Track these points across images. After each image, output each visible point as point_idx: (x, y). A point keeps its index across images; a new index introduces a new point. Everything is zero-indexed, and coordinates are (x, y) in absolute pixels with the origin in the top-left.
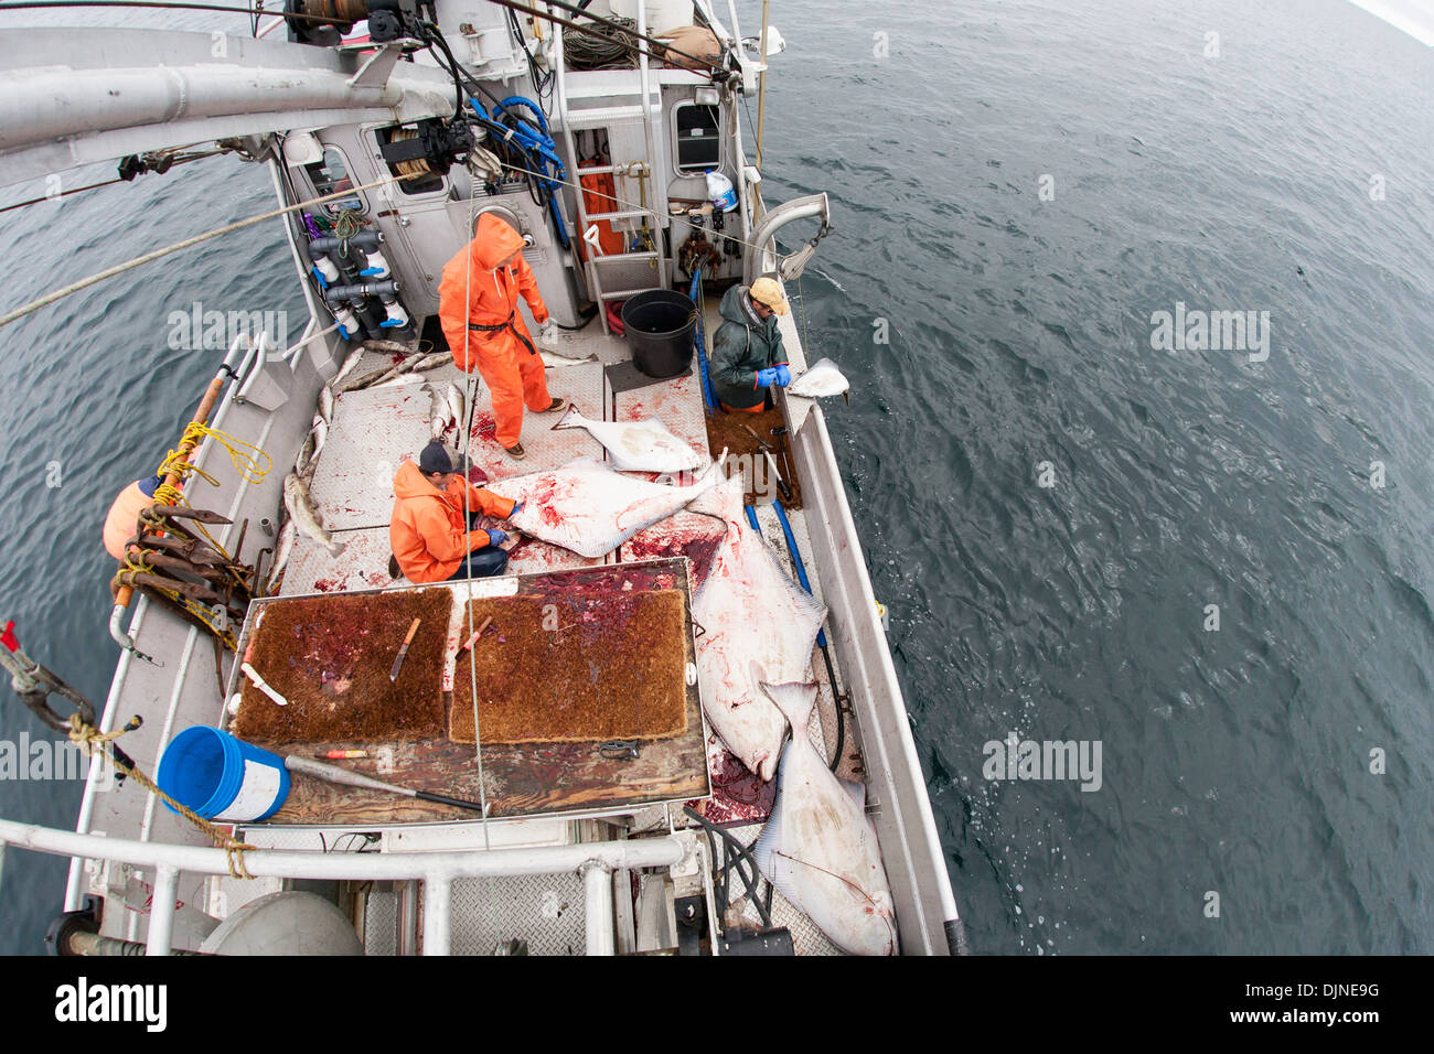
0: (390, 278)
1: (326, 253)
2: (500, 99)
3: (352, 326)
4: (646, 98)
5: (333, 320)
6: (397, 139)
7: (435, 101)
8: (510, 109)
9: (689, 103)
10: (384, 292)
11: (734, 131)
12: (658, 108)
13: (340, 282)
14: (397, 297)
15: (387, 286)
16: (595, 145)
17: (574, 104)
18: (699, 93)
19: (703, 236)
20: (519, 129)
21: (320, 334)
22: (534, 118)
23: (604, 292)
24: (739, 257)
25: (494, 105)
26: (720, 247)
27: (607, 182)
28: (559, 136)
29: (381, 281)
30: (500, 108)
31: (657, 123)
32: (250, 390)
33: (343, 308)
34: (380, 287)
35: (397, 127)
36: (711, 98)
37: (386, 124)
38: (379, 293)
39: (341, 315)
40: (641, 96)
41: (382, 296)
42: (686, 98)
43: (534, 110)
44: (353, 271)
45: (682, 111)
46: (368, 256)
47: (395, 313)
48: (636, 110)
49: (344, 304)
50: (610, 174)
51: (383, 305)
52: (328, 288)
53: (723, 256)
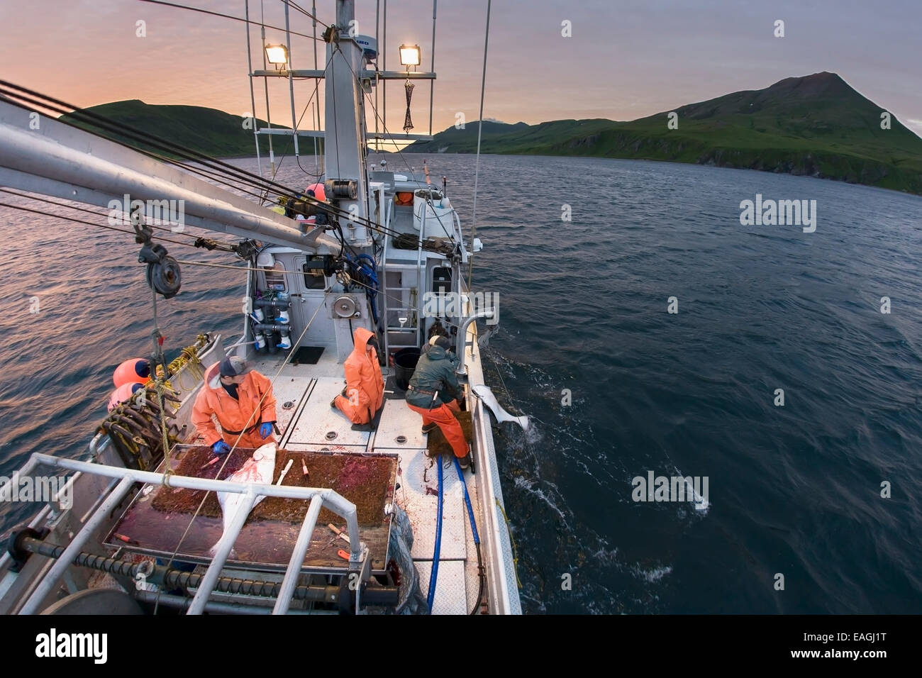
0: (288, 324)
1: (261, 307)
2: (358, 254)
3: (262, 344)
4: (419, 262)
5: (253, 339)
6: (314, 260)
7: (332, 249)
8: (361, 259)
9: (439, 266)
10: (283, 330)
11: (458, 279)
12: (424, 266)
13: (263, 322)
14: (288, 334)
15: (286, 328)
16: (397, 278)
17: (388, 261)
18: (443, 262)
19: (441, 324)
20: (363, 267)
21: (245, 344)
22: (371, 264)
23: (389, 344)
24: (456, 335)
25: (355, 256)
26: (448, 331)
27: (399, 295)
28: (380, 273)
29: (283, 325)
30: (358, 258)
31: (423, 273)
32: (204, 358)
33: (260, 335)
34: (282, 327)
35: (315, 256)
36: (448, 265)
37: (311, 253)
38: (280, 329)
39: (258, 337)
40: (417, 261)
41: (282, 332)
42: (437, 264)
43: (372, 261)
44: (271, 318)
45: (435, 269)
46: (281, 312)
47: (285, 341)
48: (415, 266)
49: (261, 333)
50: (401, 291)
51: (281, 336)
52: (257, 323)
53: (450, 334)
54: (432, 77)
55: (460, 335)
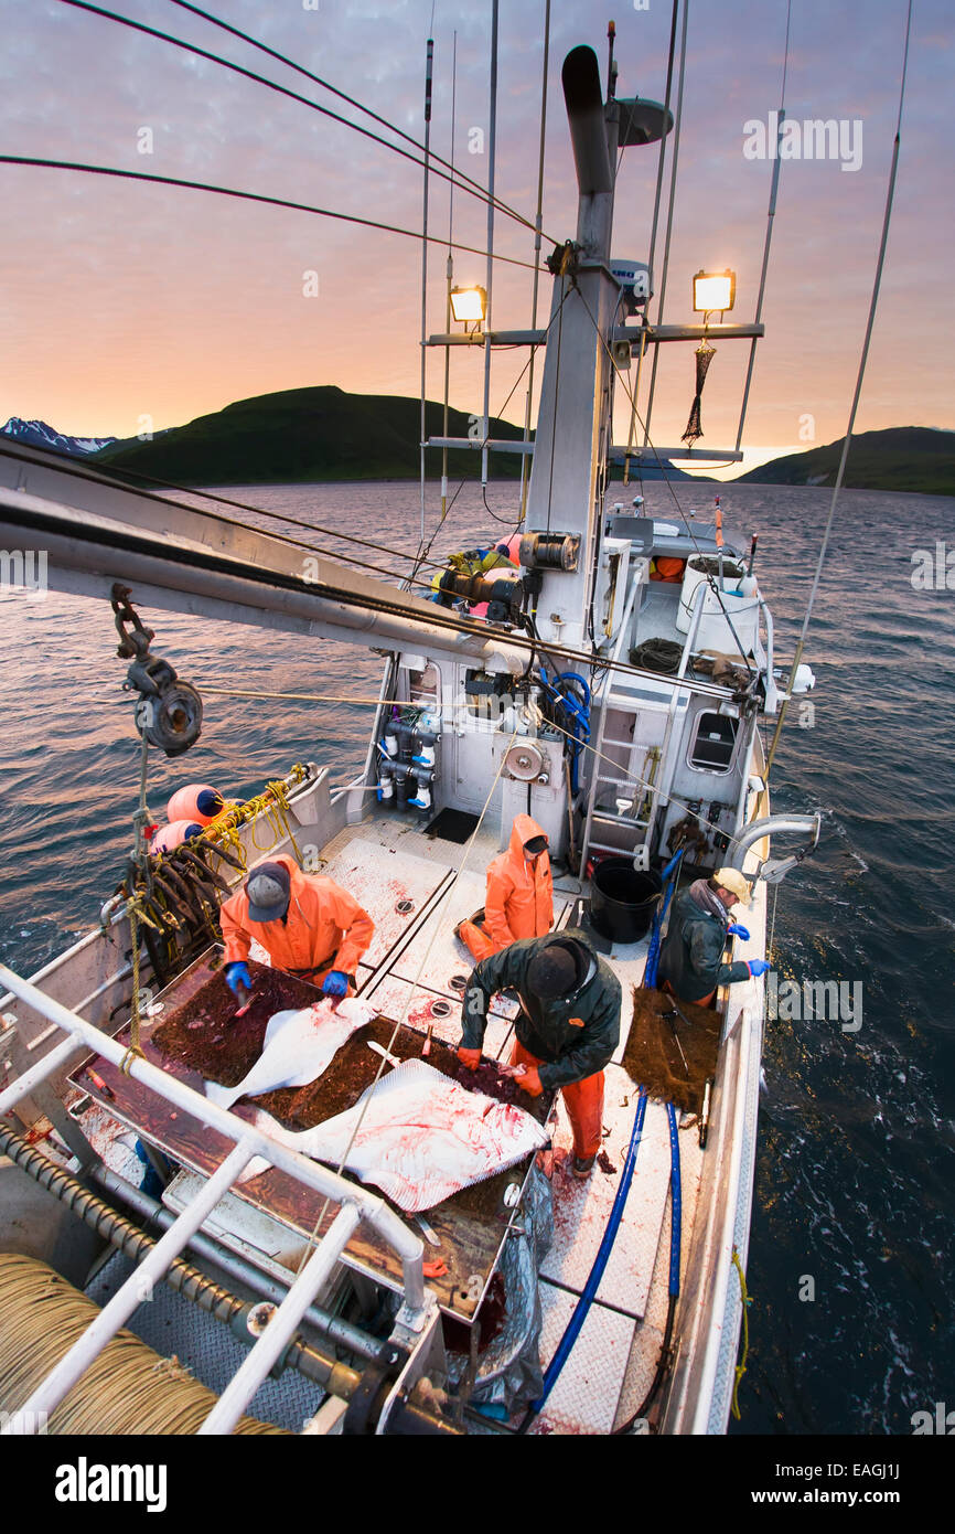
0: (432, 769)
1: (395, 734)
2: (561, 672)
3: (388, 793)
4: (675, 700)
5: (376, 783)
6: (479, 679)
7: (513, 662)
8: (565, 681)
9: (714, 712)
10: (423, 777)
11: (748, 744)
12: (684, 709)
13: (395, 758)
14: (430, 785)
15: (427, 774)
16: (627, 724)
17: (616, 689)
18: (723, 706)
19: (696, 823)
20: (567, 697)
21: (363, 788)
22: (582, 692)
23: (592, 840)
24: (724, 852)
25: (555, 675)
26: (711, 838)
27: (625, 757)
28: (597, 709)
29: (424, 769)
30: (559, 678)
31: (679, 721)
32: (297, 803)
33: (387, 777)
34: (423, 773)
35: (482, 672)
36: (733, 712)
37: (476, 668)
38: (419, 776)
39: (384, 782)
40: (671, 697)
41: (420, 780)
42: (712, 707)
43: (584, 686)
44: (407, 754)
45: (705, 716)
46: (424, 748)
47: (423, 796)
48: (664, 707)
49: (390, 775)
50: (630, 750)
51: (417, 786)
52: (385, 759)
53: (711, 846)
54: (755, 333)
55: (732, 857)
